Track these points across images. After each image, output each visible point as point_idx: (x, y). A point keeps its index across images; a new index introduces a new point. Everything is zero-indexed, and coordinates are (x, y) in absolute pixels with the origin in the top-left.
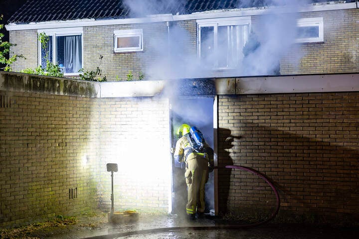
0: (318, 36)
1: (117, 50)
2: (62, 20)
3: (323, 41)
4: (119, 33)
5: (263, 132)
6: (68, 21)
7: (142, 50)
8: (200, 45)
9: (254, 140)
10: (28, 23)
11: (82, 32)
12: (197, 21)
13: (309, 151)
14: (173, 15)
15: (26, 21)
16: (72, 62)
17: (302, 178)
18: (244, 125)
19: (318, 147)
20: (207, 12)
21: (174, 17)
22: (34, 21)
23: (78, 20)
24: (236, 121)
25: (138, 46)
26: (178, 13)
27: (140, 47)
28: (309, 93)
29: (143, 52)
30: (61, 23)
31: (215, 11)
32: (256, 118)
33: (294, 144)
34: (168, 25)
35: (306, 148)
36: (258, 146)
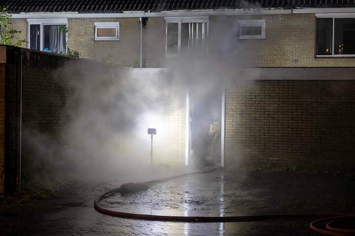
0: (261, 34)
1: (97, 38)
2: (49, 11)
3: (265, 38)
4: (99, 25)
5: (259, 107)
6: (54, 13)
7: (118, 39)
8: (166, 37)
9: (252, 113)
10: (19, 13)
11: (67, 23)
12: (165, 18)
13: (293, 121)
14: (145, 12)
15: (17, 11)
16: (57, 46)
17: (288, 140)
18: (245, 102)
19: (299, 119)
20: (173, 11)
21: (146, 13)
22: (24, 11)
23: (64, 13)
24: (239, 99)
25: (115, 36)
26: (149, 11)
27: (117, 37)
28: (293, 80)
29: (119, 41)
30: (49, 14)
31: (180, 11)
32: (254, 97)
33: (282, 116)
34: (141, 20)
35: (291, 119)
36: (255, 117)
